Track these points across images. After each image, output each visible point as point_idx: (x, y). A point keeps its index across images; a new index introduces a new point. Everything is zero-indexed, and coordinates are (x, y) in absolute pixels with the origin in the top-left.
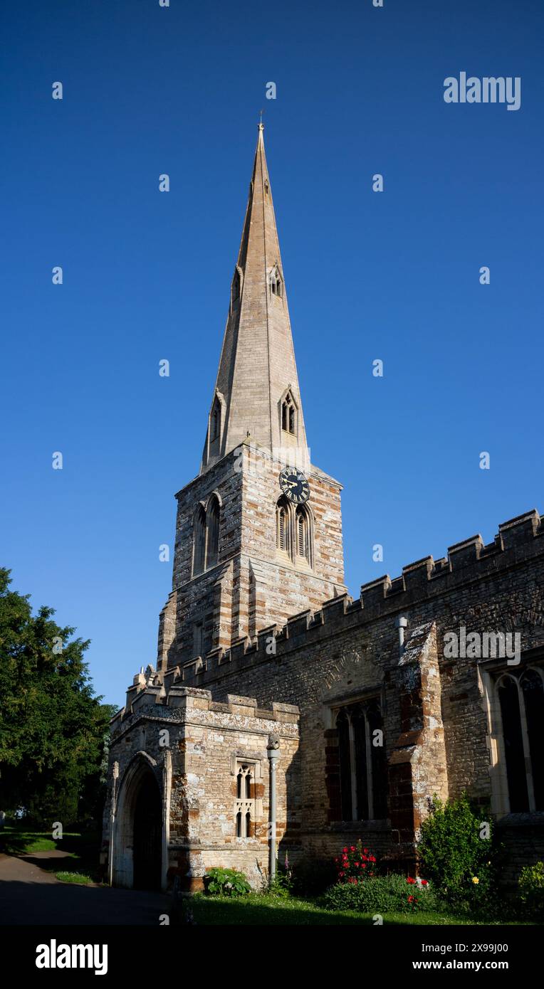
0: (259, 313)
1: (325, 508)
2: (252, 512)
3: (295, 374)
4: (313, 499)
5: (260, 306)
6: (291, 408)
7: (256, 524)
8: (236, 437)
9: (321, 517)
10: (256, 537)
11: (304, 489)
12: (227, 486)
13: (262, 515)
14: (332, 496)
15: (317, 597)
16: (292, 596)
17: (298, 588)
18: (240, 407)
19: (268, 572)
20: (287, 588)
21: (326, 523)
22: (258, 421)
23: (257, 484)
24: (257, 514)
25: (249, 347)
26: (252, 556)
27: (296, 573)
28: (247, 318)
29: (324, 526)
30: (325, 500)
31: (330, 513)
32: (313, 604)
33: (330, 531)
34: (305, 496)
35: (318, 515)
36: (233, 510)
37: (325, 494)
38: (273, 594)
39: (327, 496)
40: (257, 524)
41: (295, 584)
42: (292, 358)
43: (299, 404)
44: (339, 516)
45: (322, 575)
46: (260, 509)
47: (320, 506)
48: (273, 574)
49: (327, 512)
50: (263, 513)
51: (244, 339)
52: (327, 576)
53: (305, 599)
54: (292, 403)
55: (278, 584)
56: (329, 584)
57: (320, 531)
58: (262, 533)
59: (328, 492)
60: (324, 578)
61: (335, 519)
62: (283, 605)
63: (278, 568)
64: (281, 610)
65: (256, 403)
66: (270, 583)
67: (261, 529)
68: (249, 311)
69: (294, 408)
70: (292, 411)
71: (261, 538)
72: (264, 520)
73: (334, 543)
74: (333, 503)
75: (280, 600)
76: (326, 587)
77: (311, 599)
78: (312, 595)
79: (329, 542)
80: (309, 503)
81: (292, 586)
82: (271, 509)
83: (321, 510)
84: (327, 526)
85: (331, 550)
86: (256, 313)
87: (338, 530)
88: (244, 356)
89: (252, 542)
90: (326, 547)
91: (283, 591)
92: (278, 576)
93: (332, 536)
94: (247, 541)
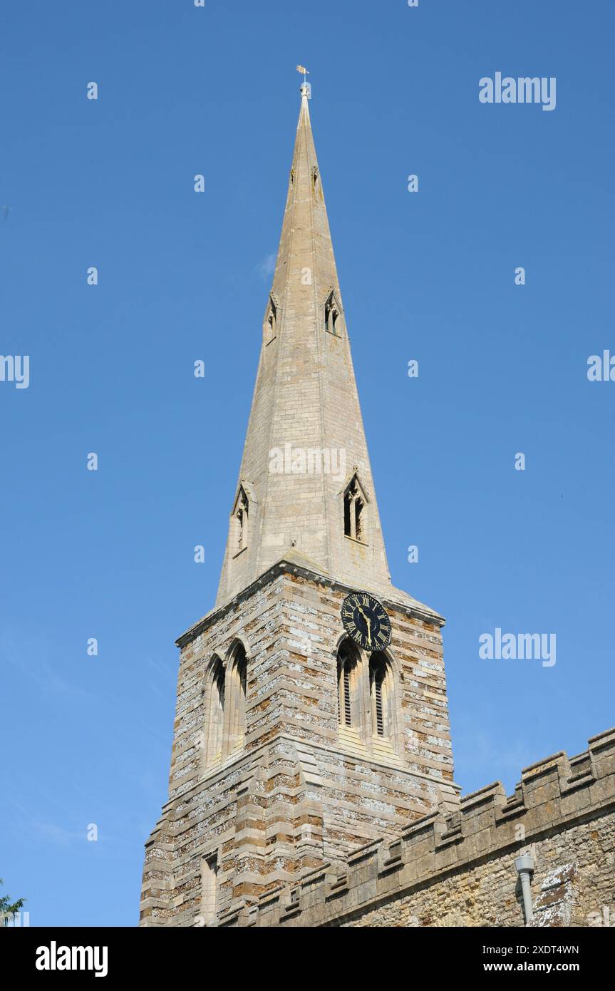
0: (305, 362)
1: (416, 655)
2: (298, 668)
3: (364, 449)
4: (396, 642)
5: (308, 351)
6: (359, 500)
7: (304, 686)
8: (273, 549)
9: (410, 669)
10: (305, 708)
11: (382, 627)
12: (259, 626)
13: (315, 672)
14: (428, 636)
15: (409, 805)
16: (368, 806)
17: (376, 791)
18: (279, 503)
19: (326, 766)
20: (358, 791)
21: (419, 680)
22: (306, 523)
23: (306, 623)
24: (306, 669)
25: (291, 412)
26: (300, 740)
27: (373, 766)
28: (288, 369)
29: (416, 685)
30: (417, 643)
31: (425, 664)
32: (402, 817)
33: (427, 693)
34: (384, 638)
35: (405, 667)
36: (267, 665)
37: (416, 634)
38: (336, 803)
39: (420, 636)
40: (307, 686)
41: (371, 785)
42: (359, 426)
43: (372, 496)
44: (440, 668)
45: (415, 767)
46: (310, 664)
47: (408, 653)
48: (334, 768)
49: (420, 662)
50: (316, 669)
51: (283, 400)
52: (425, 769)
53: (389, 810)
54: (359, 494)
55: (344, 784)
56: (429, 783)
57: (411, 694)
58: (315, 701)
59: (422, 630)
60: (419, 773)
61: (435, 673)
62: (352, 821)
63: (342, 758)
64: (348, 831)
65: (303, 496)
66: (328, 783)
67: (313, 694)
68: (290, 359)
69: (363, 501)
70: (359, 508)
71: (314, 709)
72: (319, 680)
73: (434, 712)
74: (431, 646)
75: (346, 812)
76: (424, 788)
77: (399, 809)
78: (401, 802)
79: (426, 711)
80: (392, 648)
81: (365, 788)
82: (328, 661)
83: (412, 659)
84: (422, 685)
85: (430, 724)
86: (301, 362)
87: (440, 691)
88: (284, 426)
89: (299, 716)
90: (422, 720)
91: (350, 796)
92: (341, 770)
93: (430, 701)
94: (291, 715)
